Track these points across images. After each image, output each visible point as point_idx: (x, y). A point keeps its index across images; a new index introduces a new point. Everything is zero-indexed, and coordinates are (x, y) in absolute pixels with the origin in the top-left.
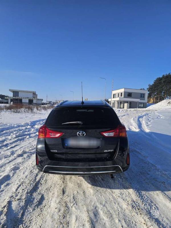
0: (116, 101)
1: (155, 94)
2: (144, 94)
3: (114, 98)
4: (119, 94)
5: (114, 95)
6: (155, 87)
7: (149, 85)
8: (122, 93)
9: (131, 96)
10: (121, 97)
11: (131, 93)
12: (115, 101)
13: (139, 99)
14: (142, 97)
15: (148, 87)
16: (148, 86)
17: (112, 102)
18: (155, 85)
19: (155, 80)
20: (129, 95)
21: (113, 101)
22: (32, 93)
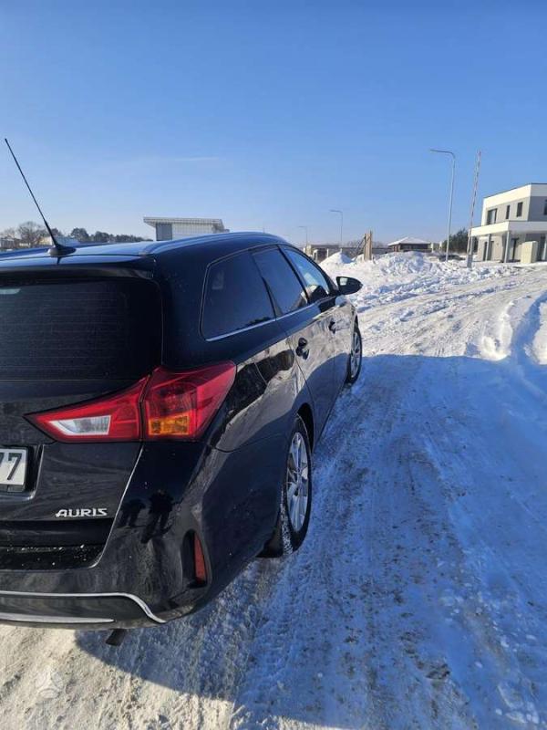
0: (496, 235)
3: (489, 222)
4: (509, 207)
5: (490, 212)
8: (520, 205)
10: (519, 219)
12: (491, 235)
17: (482, 240)
21: (486, 235)
22: (210, 227)
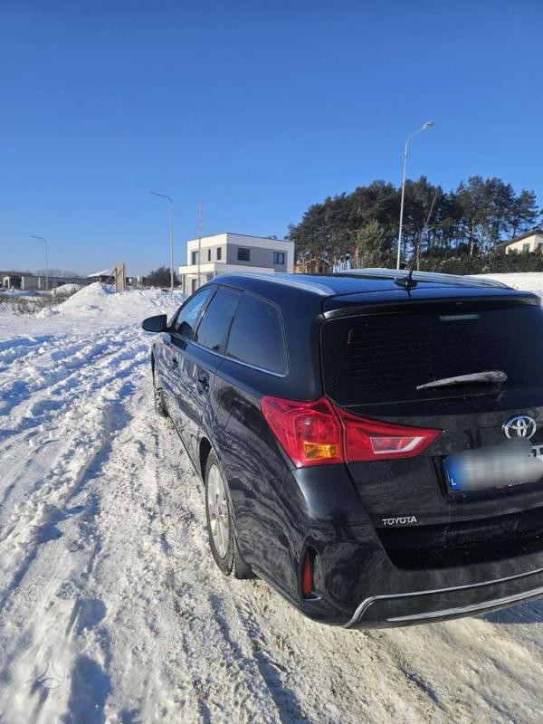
0: (203, 274)
1: (308, 255)
2: (283, 254)
3: (194, 263)
4: (210, 251)
5: (194, 254)
6: (307, 233)
7: (290, 227)
8: (219, 250)
9: (248, 260)
10: (219, 261)
11: (249, 250)
12: (198, 274)
13: (273, 270)
14: (278, 263)
15: (287, 232)
16: (289, 231)
17: (190, 277)
18: (306, 227)
19: (307, 211)
20: (243, 255)
21: (194, 274)
